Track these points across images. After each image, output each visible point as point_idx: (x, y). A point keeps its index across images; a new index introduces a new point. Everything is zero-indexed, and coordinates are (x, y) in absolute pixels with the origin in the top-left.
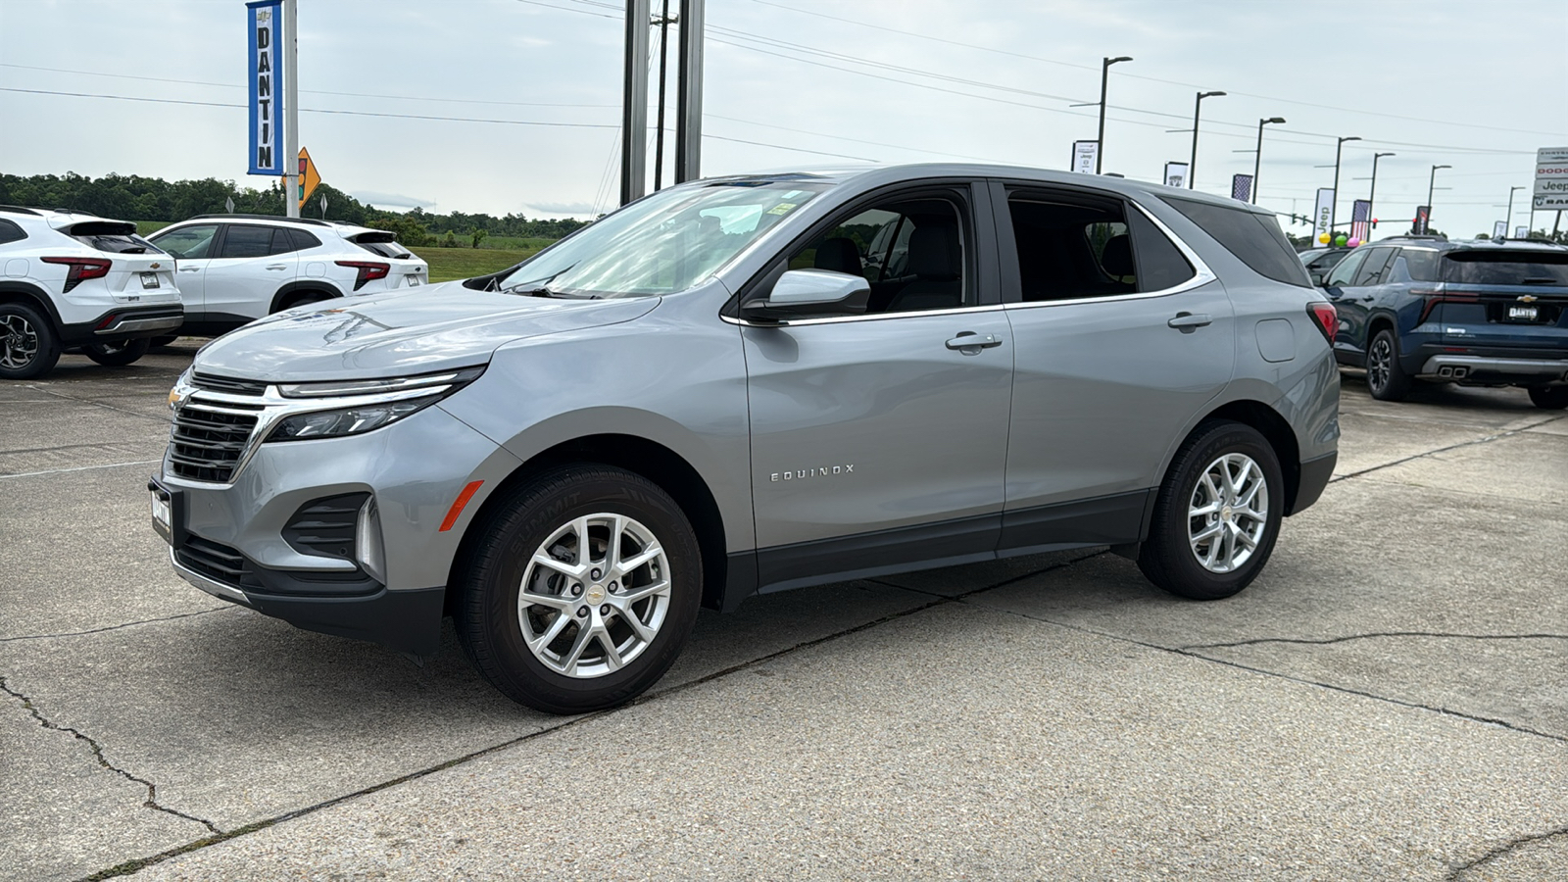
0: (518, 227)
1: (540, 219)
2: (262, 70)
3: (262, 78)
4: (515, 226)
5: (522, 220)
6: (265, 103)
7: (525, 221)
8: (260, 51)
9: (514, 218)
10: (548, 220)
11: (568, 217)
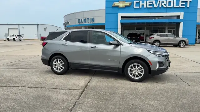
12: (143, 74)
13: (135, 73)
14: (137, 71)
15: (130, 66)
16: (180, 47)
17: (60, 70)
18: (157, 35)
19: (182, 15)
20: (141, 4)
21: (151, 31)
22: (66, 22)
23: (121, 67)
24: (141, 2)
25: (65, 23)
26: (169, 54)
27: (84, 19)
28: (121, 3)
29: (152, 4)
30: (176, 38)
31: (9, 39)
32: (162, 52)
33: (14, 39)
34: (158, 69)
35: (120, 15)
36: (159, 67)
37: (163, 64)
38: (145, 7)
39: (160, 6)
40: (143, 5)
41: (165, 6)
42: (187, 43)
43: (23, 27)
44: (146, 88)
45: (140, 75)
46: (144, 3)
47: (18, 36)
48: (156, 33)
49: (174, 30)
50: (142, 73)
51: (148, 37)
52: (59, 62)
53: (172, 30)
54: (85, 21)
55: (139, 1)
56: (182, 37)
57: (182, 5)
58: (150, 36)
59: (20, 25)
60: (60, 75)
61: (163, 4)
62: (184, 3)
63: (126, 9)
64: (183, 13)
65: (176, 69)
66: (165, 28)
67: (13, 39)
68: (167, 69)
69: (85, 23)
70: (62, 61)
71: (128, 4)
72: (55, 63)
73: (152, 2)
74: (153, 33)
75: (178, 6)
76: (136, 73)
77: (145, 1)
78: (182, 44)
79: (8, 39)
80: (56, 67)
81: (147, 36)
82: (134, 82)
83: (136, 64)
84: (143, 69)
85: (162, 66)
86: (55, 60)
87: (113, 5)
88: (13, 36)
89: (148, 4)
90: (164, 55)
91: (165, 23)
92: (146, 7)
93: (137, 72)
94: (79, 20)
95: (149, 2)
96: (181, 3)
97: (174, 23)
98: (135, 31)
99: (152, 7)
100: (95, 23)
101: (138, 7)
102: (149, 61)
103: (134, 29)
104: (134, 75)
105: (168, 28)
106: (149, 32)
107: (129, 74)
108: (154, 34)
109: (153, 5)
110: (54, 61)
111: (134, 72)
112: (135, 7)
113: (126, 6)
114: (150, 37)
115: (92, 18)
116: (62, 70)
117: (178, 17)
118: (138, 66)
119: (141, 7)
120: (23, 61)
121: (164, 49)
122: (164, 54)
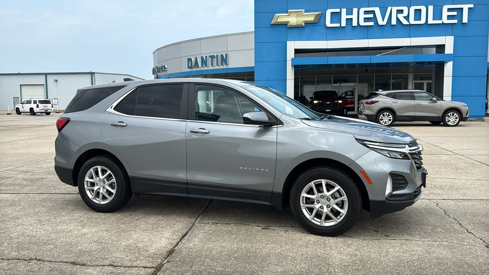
12: (344, 212)
13: (322, 207)
14: (328, 203)
15: (306, 188)
16: (446, 125)
17: (104, 198)
18: (387, 95)
19: (449, 42)
20: (344, 17)
21: (371, 86)
22: (159, 65)
23: (279, 188)
24: (344, 11)
25: (157, 67)
26: (421, 149)
27: (202, 57)
28: (295, 15)
29: (371, 16)
30: (435, 102)
31: (21, 109)
32: (403, 145)
33: (31, 109)
34: (391, 195)
35: (292, 46)
36: (394, 189)
37: (405, 179)
38: (355, 23)
39: (394, 22)
40: (349, 21)
41: (405, 22)
42: (464, 116)
43: (56, 81)
44: (354, 258)
45: (337, 213)
46: (352, 14)
47: (41, 102)
48: (384, 90)
49: (430, 81)
50: (342, 208)
51: (364, 101)
52: (101, 177)
53: (425, 82)
54: (204, 62)
55: (338, 10)
56: (450, 99)
57: (449, 17)
58: (368, 98)
59: (48, 77)
60: (103, 215)
61: (400, 16)
62: (455, 13)
63: (307, 29)
64: (453, 37)
65: (442, 188)
66: (406, 79)
67: (28, 110)
68: (416, 194)
69: (206, 68)
70: (109, 172)
71: (312, 19)
72: (92, 178)
73: (373, 12)
74: (377, 90)
75: (440, 22)
76: (325, 207)
77: (355, 10)
78: (452, 119)
79: (17, 109)
80: (93, 191)
81: (361, 97)
82: (318, 237)
83: (324, 182)
84: (345, 198)
85: (403, 188)
86: (92, 170)
87: (273, 22)
88: (29, 102)
89: (362, 16)
90: (407, 152)
91: (407, 64)
92: (356, 25)
93: (328, 206)
94: (190, 60)
95: (366, 12)
96: (445, 13)
97: (430, 63)
98: (330, 85)
99: (372, 24)
100: (229, 67)
101: (338, 25)
102: (363, 172)
103: (329, 82)
104: (319, 215)
105: (415, 78)
106: (367, 89)
107: (304, 211)
108: (380, 91)
109: (375, 19)
110: (88, 174)
111: (320, 205)
112: (328, 24)
113: (307, 23)
114: (370, 100)
115: (222, 55)
116: (110, 199)
117: (440, 48)
118: (329, 187)
119: (344, 24)
120: (21, 169)
121: (406, 135)
122: (406, 150)
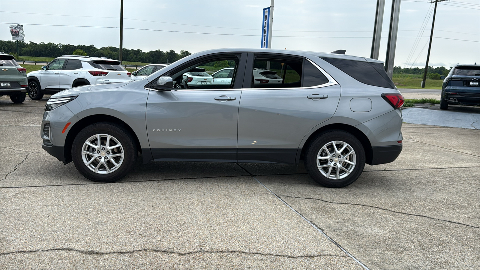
0: (398, 70)
1: (406, 68)
2: (265, 27)
3: (265, 29)
4: (397, 70)
5: (400, 68)
6: (265, 36)
7: (401, 68)
8: (265, 22)
9: (397, 67)
10: (409, 68)
11: (416, 67)
